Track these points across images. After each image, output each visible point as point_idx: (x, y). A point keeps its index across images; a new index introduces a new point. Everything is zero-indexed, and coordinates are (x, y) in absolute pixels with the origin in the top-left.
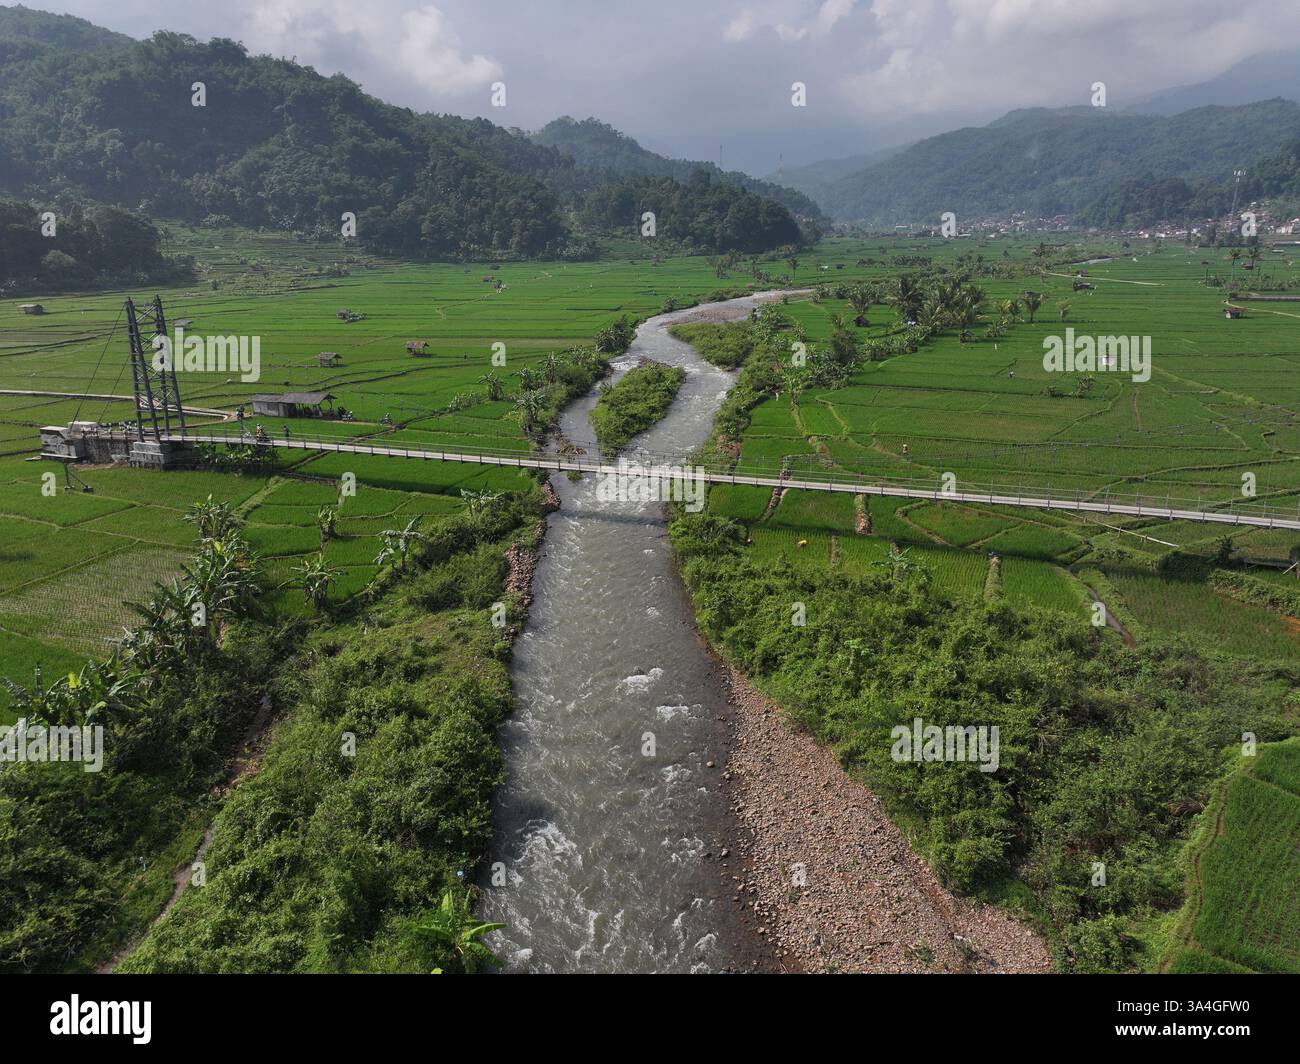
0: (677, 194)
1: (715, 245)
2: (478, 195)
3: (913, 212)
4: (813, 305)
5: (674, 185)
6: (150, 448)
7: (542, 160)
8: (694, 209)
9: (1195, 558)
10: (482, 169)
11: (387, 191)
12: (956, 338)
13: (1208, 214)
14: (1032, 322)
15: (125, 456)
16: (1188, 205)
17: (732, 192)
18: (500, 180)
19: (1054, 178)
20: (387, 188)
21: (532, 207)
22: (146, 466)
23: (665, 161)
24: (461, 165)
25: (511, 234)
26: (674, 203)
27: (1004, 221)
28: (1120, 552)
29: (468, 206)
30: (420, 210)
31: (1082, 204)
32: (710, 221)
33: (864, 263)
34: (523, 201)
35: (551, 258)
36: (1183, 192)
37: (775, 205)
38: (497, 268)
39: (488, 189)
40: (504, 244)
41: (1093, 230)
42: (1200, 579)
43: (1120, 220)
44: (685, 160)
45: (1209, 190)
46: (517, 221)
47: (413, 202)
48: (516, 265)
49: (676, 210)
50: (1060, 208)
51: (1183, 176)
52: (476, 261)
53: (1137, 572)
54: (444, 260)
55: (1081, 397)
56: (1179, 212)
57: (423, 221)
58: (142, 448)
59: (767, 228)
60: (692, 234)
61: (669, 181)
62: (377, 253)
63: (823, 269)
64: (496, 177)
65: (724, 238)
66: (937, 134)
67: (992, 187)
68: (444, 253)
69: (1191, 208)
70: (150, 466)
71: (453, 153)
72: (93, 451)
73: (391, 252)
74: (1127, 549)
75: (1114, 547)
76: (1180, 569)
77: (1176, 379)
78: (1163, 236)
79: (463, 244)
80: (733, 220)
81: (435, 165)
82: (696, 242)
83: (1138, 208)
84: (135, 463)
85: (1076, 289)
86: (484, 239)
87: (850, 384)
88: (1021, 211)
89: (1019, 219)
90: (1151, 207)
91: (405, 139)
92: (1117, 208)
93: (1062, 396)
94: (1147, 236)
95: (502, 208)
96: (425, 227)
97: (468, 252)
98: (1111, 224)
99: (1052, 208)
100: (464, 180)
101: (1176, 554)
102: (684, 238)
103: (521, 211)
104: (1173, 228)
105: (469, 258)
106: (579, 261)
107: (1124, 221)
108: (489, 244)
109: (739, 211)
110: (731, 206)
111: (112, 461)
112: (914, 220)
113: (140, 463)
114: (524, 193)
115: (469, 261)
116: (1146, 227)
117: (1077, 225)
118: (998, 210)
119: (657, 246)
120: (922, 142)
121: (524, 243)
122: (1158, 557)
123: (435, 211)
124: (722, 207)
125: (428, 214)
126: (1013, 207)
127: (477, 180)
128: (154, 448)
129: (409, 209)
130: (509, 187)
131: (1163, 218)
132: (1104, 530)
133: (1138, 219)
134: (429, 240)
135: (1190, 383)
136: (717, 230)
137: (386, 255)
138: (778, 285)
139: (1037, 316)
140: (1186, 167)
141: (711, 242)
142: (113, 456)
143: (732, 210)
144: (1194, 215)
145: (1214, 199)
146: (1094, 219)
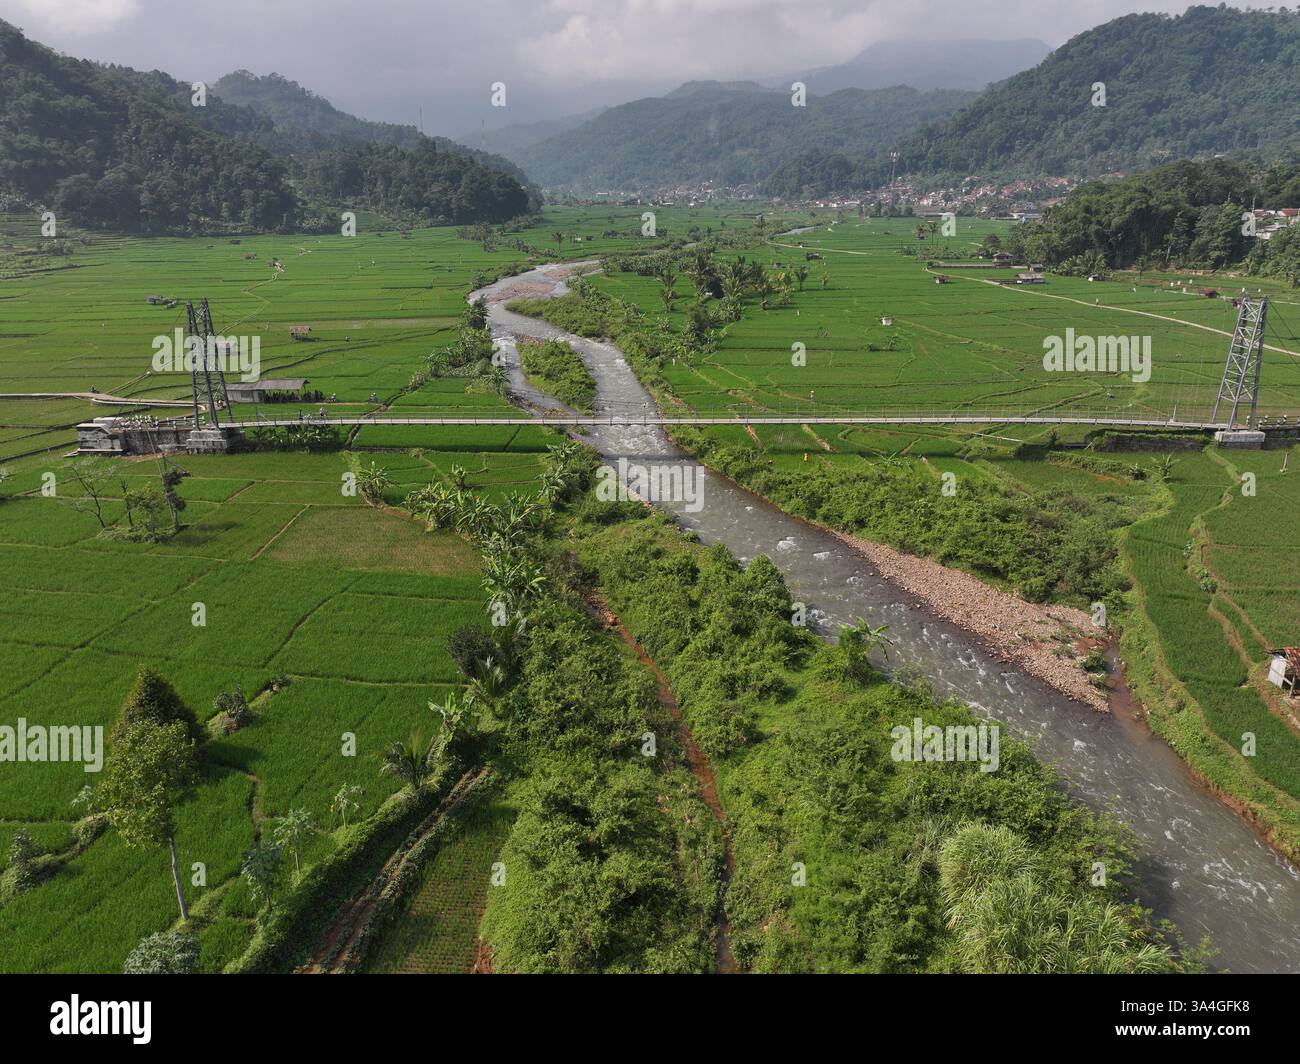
0: (406, 163)
1: (452, 216)
2: (197, 162)
3: (610, 179)
4: (605, 278)
5: (399, 154)
6: (212, 435)
7: (238, 121)
8: (425, 180)
9: (1037, 446)
10: (195, 134)
11: (87, 156)
12: (757, 307)
13: (867, 187)
14: (801, 290)
15: (175, 445)
16: (850, 178)
17: (460, 162)
18: (217, 147)
19: (733, 148)
20: (87, 152)
21: (262, 177)
22: (206, 452)
23: (362, 123)
24: (170, 130)
25: (241, 205)
26: (405, 173)
27: (695, 190)
28: (989, 448)
29: (186, 175)
30: (133, 179)
31: (762, 176)
32: (444, 192)
33: (609, 234)
34: (250, 170)
35: (290, 230)
36: (845, 167)
37: (505, 176)
38: (238, 243)
39: (208, 157)
40: (234, 216)
41: (776, 200)
42: (1041, 458)
43: (798, 191)
44: (384, 123)
45: (866, 165)
46: (247, 192)
47: (124, 170)
48: (253, 238)
49: (407, 180)
50: (741, 178)
51: (840, 151)
52: (207, 235)
53: (1000, 459)
54: (171, 234)
55: (891, 350)
56: (844, 184)
57: (141, 191)
58: (201, 436)
59: (500, 199)
60: (428, 205)
61: (393, 150)
62: (86, 225)
63: (577, 242)
64: (212, 143)
65: (460, 208)
66: (623, 102)
67: (680, 156)
68: (170, 227)
69: (853, 181)
70: (213, 451)
71: (158, 116)
72: (137, 443)
73: (104, 224)
74: (992, 446)
75: (984, 445)
76: (1029, 453)
77: (939, 334)
78: (835, 205)
79: (192, 217)
80: (467, 191)
81: (138, 129)
82: (433, 213)
83: (811, 180)
84: (192, 450)
85: (809, 259)
86: (212, 211)
87: (717, 348)
88: (708, 179)
89: (708, 187)
90: (822, 179)
91: (95, 95)
92: (794, 180)
93: (878, 350)
94: (822, 206)
95: (227, 177)
96: (144, 198)
97: (197, 225)
98: (791, 194)
99: (735, 178)
100: (178, 145)
101: (1024, 445)
102: (421, 209)
103: (251, 183)
104: (842, 199)
105: (199, 231)
106: (322, 234)
107: (802, 192)
108: (218, 216)
109: (472, 182)
110: (464, 177)
111: (158, 451)
112: (611, 187)
113: (198, 449)
114: (250, 162)
115: (201, 235)
116: (819, 198)
117: (760, 193)
118: (688, 179)
119: (396, 217)
120: (610, 111)
121: (257, 216)
122: (1013, 449)
123: (151, 179)
124: (454, 178)
125: (145, 183)
126: (700, 176)
127: (194, 146)
128: (215, 435)
129: (122, 177)
130: (230, 155)
131: (831, 190)
132: (972, 436)
133: (813, 190)
134: (150, 212)
135: (950, 336)
136: (453, 201)
137: (99, 229)
138: (549, 258)
139: (804, 284)
140: (840, 143)
141: (448, 212)
142: (160, 446)
143: (465, 180)
144: (856, 187)
145: (870, 173)
146: (775, 189)
